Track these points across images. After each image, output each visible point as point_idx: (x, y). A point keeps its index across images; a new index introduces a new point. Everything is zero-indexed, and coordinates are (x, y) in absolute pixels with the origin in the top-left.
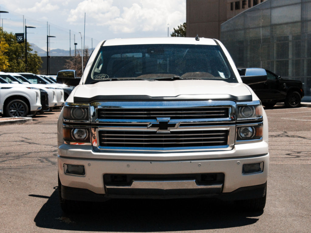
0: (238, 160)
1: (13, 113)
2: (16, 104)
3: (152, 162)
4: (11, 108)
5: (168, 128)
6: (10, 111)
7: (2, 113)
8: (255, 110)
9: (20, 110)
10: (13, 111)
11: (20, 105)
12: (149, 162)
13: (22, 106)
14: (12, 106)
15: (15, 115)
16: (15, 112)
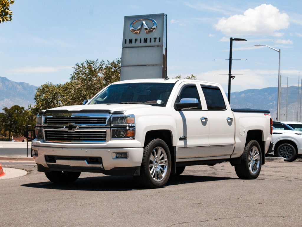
0: (109, 150)
1: (283, 155)
2: (285, 147)
3: (63, 148)
4: (281, 150)
5: (73, 129)
6: (280, 153)
7: (273, 154)
8: (125, 120)
9: (289, 153)
10: (282, 153)
11: (289, 148)
13: (290, 149)
14: (282, 149)
15: (284, 157)
16: (284, 154)
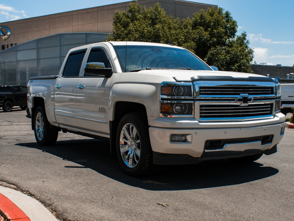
0: (281, 125)
3: (241, 128)
5: (248, 102)
12: (240, 129)
